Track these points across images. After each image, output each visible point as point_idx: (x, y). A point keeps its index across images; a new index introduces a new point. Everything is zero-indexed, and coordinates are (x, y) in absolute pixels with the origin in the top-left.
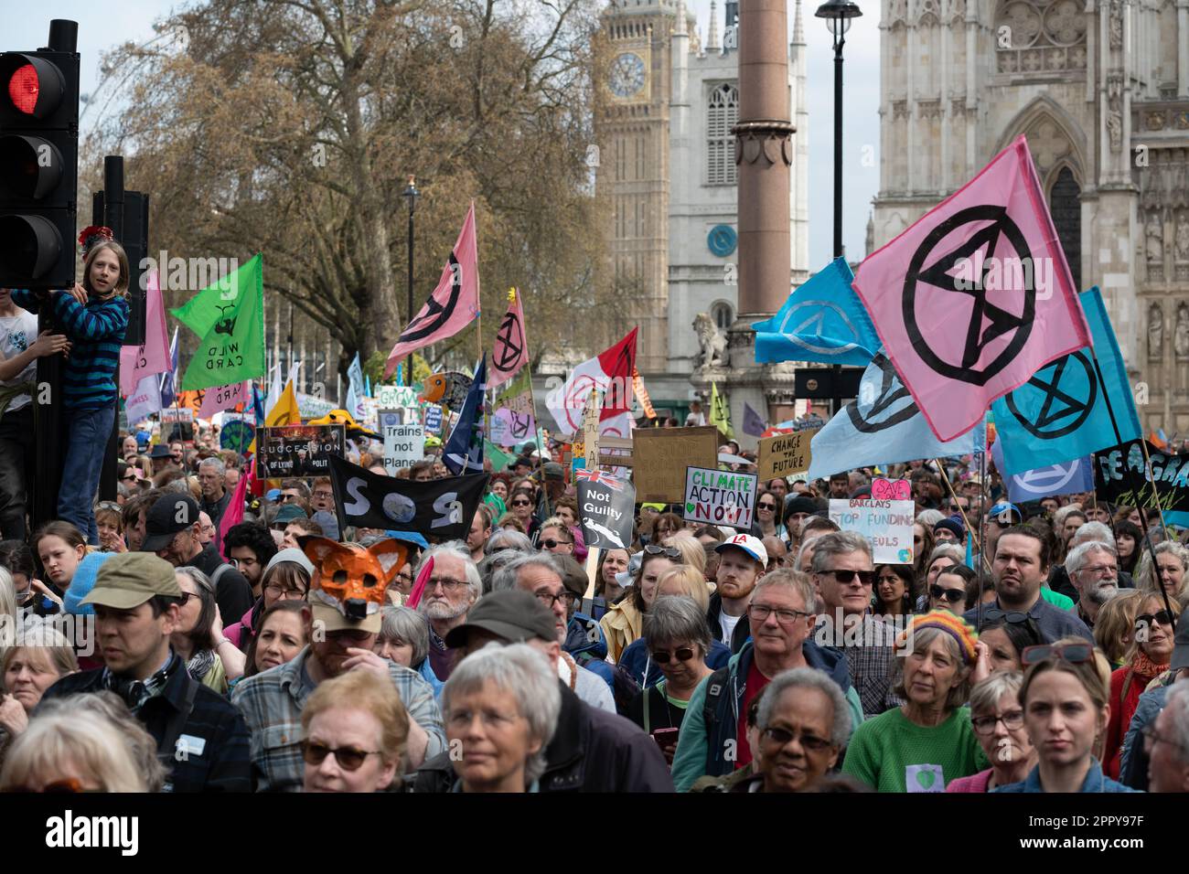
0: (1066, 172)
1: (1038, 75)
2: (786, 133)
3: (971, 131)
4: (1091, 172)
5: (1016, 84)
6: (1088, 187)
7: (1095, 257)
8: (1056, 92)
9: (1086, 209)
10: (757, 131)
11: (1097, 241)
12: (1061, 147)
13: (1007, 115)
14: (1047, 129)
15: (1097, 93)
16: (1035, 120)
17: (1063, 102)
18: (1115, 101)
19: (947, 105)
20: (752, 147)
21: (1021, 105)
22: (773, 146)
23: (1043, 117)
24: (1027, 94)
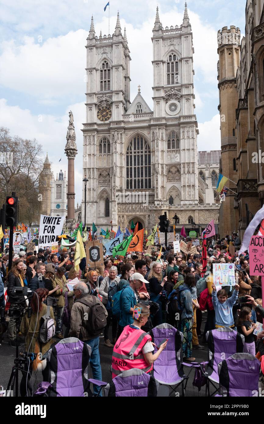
0: (107, 198)
1: (104, 185)
2: (74, 194)
3: (95, 193)
4: (111, 199)
5: (101, 187)
6: (110, 200)
7: (111, 210)
8: (106, 188)
9: (110, 203)
10: (70, 194)
11: (112, 208)
12: (107, 195)
13: (100, 191)
14: (105, 193)
15: (112, 188)
16: (104, 191)
17: (107, 189)
18: (114, 189)
19: (92, 189)
20: (70, 196)
21: (101, 190)
22: (72, 196)
23: (105, 191)
24: (102, 188)
